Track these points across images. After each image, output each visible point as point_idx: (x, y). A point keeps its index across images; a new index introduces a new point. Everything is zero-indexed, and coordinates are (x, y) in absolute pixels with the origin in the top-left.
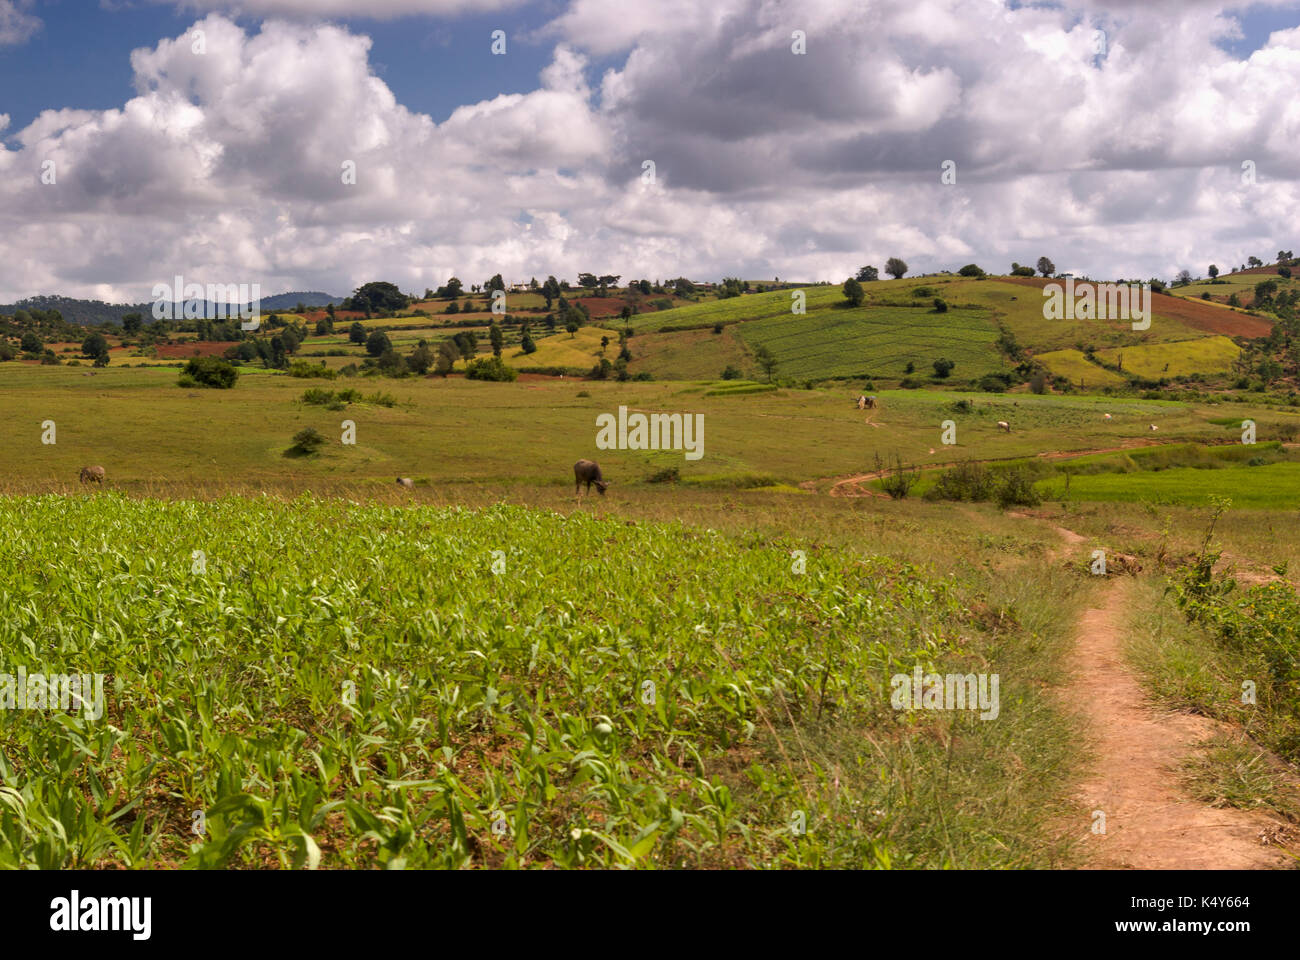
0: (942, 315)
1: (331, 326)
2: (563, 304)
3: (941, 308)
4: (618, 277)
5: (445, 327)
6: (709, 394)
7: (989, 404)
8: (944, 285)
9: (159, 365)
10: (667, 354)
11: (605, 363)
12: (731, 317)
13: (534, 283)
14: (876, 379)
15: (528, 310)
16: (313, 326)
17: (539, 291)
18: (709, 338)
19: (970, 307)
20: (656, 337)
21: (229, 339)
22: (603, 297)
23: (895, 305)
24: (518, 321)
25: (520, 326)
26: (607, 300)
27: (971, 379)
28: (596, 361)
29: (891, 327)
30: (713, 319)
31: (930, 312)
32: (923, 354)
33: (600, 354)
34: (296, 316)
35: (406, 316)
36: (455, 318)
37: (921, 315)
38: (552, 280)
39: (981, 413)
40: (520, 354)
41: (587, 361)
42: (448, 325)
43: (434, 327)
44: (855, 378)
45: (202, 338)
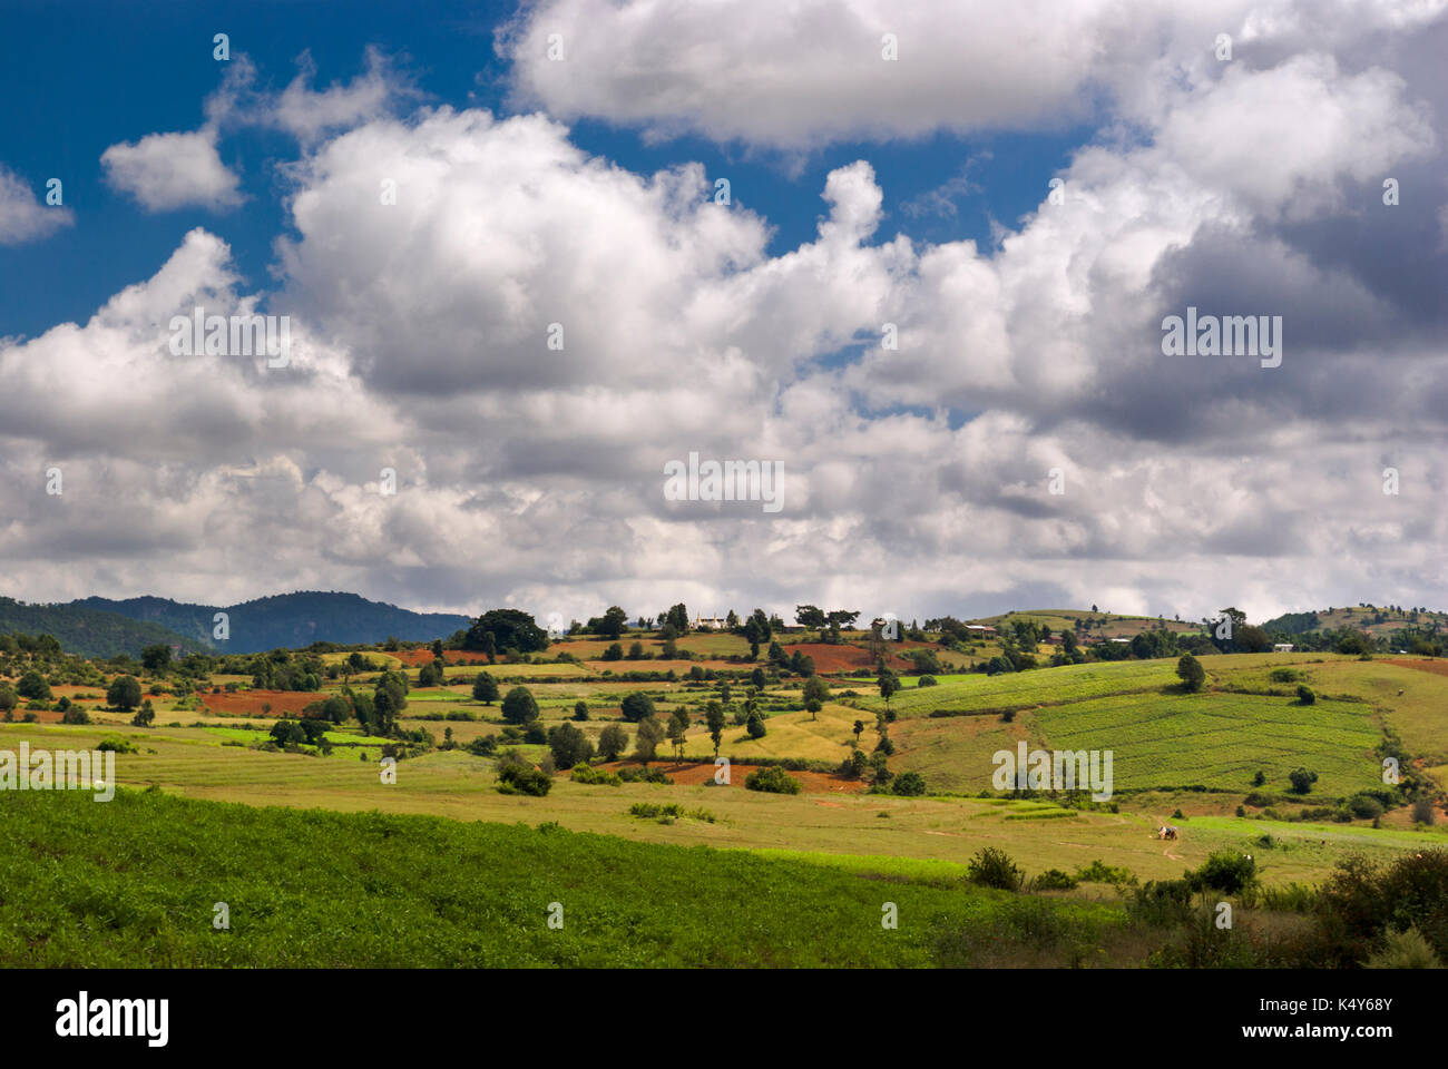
0: (1307, 709)
1: (441, 674)
2: (775, 651)
3: (1306, 699)
4: (857, 614)
5: (605, 680)
6: (1007, 818)
7: (1299, 839)
8: (1314, 666)
9: (219, 726)
10: (940, 746)
11: (858, 756)
12: (1026, 700)
13: (732, 618)
14: (1213, 791)
15: (723, 658)
16: (414, 672)
17: (739, 631)
18: (995, 729)
19: (1345, 698)
20: (926, 723)
21: (297, 687)
22: (834, 643)
23: (1245, 692)
24: (709, 676)
25: (712, 683)
26: (840, 648)
27: (1338, 796)
28: (846, 754)
29: (1237, 723)
30: (1002, 701)
31: (1290, 704)
32: (1279, 760)
33: (853, 744)
34: (387, 655)
35: (545, 662)
36: (619, 667)
37: (1279, 707)
38: (760, 615)
39: (1285, 848)
40: (745, 739)
41: (838, 755)
42: (607, 678)
43: (588, 680)
44: (1186, 789)
45: (258, 685)
